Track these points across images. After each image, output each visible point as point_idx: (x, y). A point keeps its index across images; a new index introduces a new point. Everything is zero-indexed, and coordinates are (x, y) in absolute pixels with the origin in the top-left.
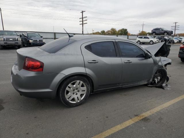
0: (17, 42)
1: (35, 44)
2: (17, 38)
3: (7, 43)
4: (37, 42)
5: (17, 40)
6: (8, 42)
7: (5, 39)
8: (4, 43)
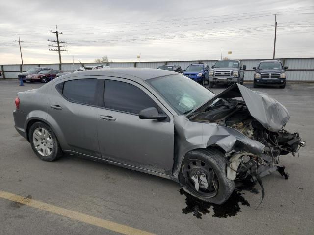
0: (231, 77)
1: (263, 80)
2: (231, 71)
3: (216, 79)
4: (268, 77)
5: (232, 74)
6: (217, 77)
7: (215, 73)
8: (213, 79)
